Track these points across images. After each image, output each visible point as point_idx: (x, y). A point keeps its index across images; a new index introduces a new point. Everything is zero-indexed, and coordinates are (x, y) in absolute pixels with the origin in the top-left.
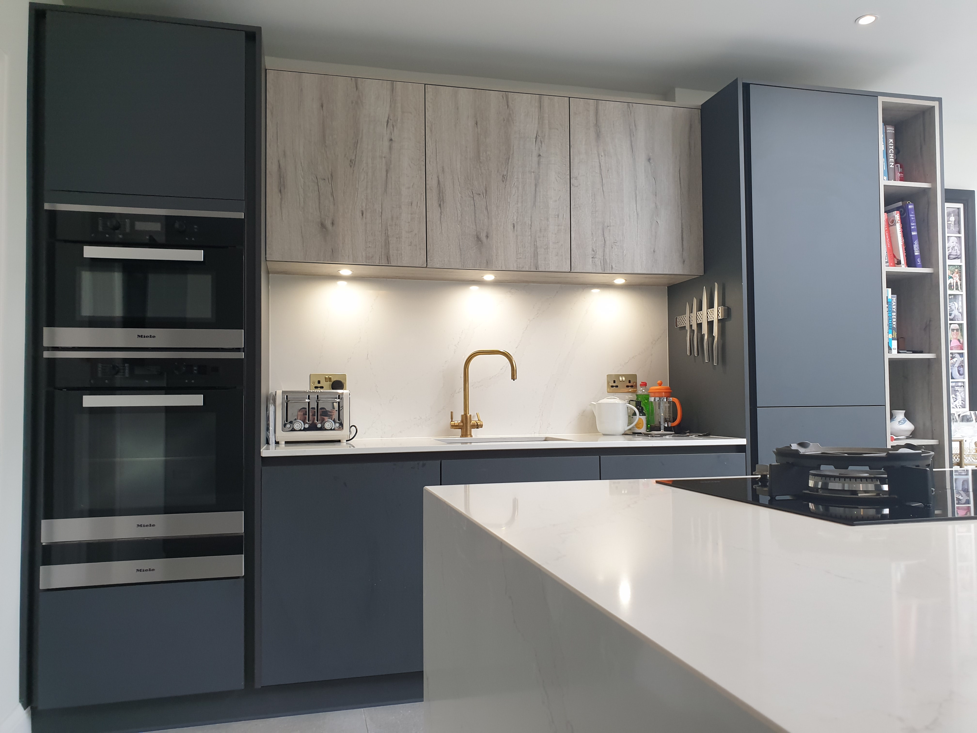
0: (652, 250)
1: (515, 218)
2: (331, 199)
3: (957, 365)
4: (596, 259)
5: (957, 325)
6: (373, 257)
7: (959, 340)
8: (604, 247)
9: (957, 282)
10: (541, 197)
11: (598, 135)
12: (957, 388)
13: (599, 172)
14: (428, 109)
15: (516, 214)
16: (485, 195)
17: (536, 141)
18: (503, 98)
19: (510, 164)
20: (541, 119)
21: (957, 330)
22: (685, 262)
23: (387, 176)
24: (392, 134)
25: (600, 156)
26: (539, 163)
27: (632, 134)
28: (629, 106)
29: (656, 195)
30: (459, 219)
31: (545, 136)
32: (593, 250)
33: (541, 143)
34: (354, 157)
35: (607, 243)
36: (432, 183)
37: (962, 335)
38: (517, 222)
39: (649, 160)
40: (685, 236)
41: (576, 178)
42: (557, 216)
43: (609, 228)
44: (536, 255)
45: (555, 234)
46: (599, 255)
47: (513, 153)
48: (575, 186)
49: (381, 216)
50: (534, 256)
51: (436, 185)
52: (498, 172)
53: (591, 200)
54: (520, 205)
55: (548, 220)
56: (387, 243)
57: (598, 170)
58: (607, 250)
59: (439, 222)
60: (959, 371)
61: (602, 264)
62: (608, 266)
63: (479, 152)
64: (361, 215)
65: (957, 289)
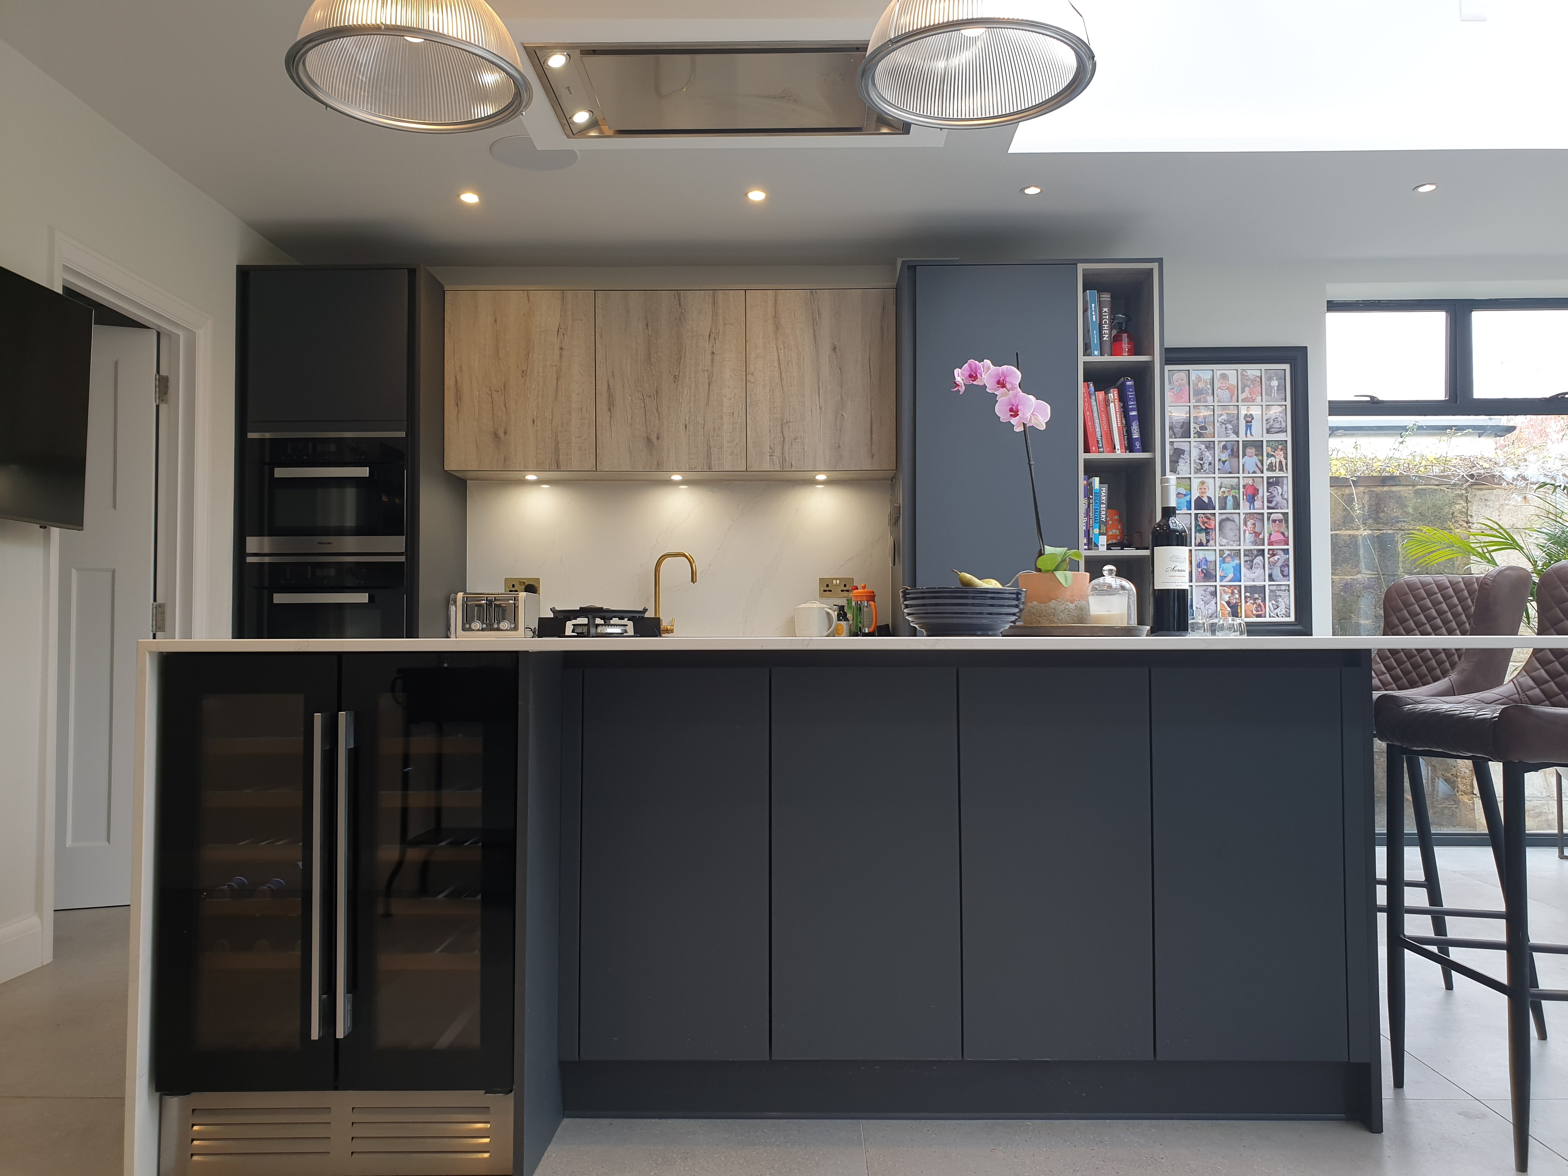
0: (837, 445)
1: (687, 418)
2: (504, 409)
3: (1279, 564)
4: (774, 457)
5: (1281, 515)
6: (543, 463)
7: (1283, 534)
8: (783, 444)
9: (1281, 462)
10: (715, 395)
11: (777, 327)
12: (1278, 593)
13: (777, 366)
14: (597, 315)
15: (688, 413)
16: (655, 397)
17: (709, 339)
18: (675, 296)
19: (682, 364)
20: (715, 314)
21: (1280, 521)
22: (875, 457)
23: (557, 384)
24: (562, 343)
25: (779, 350)
26: (712, 361)
27: (815, 323)
28: (812, 293)
29: (842, 386)
30: (629, 421)
31: (719, 332)
32: (771, 448)
33: (715, 340)
34: (526, 368)
35: (786, 440)
36: (602, 387)
37: (1288, 527)
38: (689, 423)
39: (835, 349)
40: (874, 428)
41: (753, 374)
42: (731, 415)
43: (788, 424)
44: (709, 454)
45: (730, 433)
46: (778, 452)
47: (685, 353)
48: (751, 383)
49: (552, 423)
50: (708, 455)
51: (606, 390)
52: (669, 372)
53: (769, 396)
54: (692, 404)
55: (722, 419)
56: (557, 450)
57: (776, 364)
58: (786, 447)
59: (609, 426)
60: (1282, 572)
61: (781, 461)
62: (787, 463)
63: (650, 354)
64: (532, 423)
65: (1281, 470)
